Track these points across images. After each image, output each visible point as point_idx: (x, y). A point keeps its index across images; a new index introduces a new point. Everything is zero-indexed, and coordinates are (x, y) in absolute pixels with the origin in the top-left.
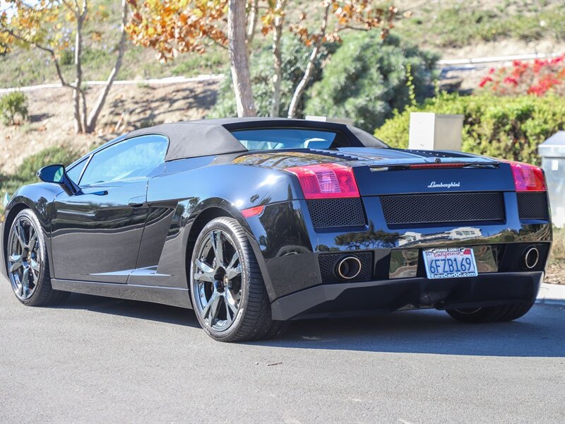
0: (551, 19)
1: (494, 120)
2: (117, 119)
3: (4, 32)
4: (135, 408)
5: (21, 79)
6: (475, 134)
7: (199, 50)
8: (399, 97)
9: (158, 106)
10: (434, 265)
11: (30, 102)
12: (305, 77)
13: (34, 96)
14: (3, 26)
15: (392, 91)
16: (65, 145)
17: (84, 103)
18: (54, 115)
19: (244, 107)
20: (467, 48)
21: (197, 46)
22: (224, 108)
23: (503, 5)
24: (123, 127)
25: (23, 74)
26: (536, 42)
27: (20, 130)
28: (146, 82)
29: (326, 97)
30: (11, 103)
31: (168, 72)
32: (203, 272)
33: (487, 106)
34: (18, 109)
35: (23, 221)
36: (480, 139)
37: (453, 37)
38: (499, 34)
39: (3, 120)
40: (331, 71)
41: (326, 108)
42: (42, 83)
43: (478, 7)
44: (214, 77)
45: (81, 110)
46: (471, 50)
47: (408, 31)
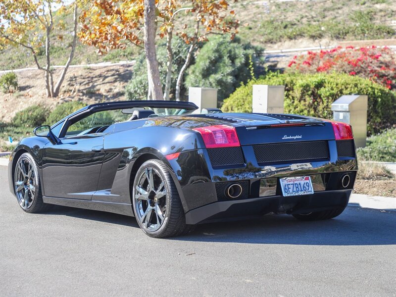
0: (328, 26)
1: (301, 88)
2: (71, 88)
3: (2, 37)
4: (107, 290)
5: (12, 64)
6: (290, 97)
7: (122, 47)
8: (241, 74)
9: (96, 81)
10: (287, 187)
11: (19, 78)
12: (186, 63)
13: (22, 75)
14: (2, 33)
15: (237, 70)
16: (41, 105)
17: (52, 79)
18: (33, 87)
19: (155, 84)
20: (279, 44)
21: (121, 45)
22: (136, 81)
23: (299, 18)
24: (75, 93)
25: (13, 62)
26: (320, 39)
27: (13, 95)
28: (88, 66)
29: (198, 74)
30: (7, 79)
31: (101, 60)
32: (141, 194)
33: (297, 80)
34: (11, 83)
35: (24, 160)
36: (294, 100)
37: (270, 37)
38: (298, 35)
39: (3, 90)
40: (200, 58)
41: (198, 80)
42: (25, 67)
43: (284, 19)
44: (129, 62)
45: (50, 83)
46: (281, 45)
47: (244, 33)
